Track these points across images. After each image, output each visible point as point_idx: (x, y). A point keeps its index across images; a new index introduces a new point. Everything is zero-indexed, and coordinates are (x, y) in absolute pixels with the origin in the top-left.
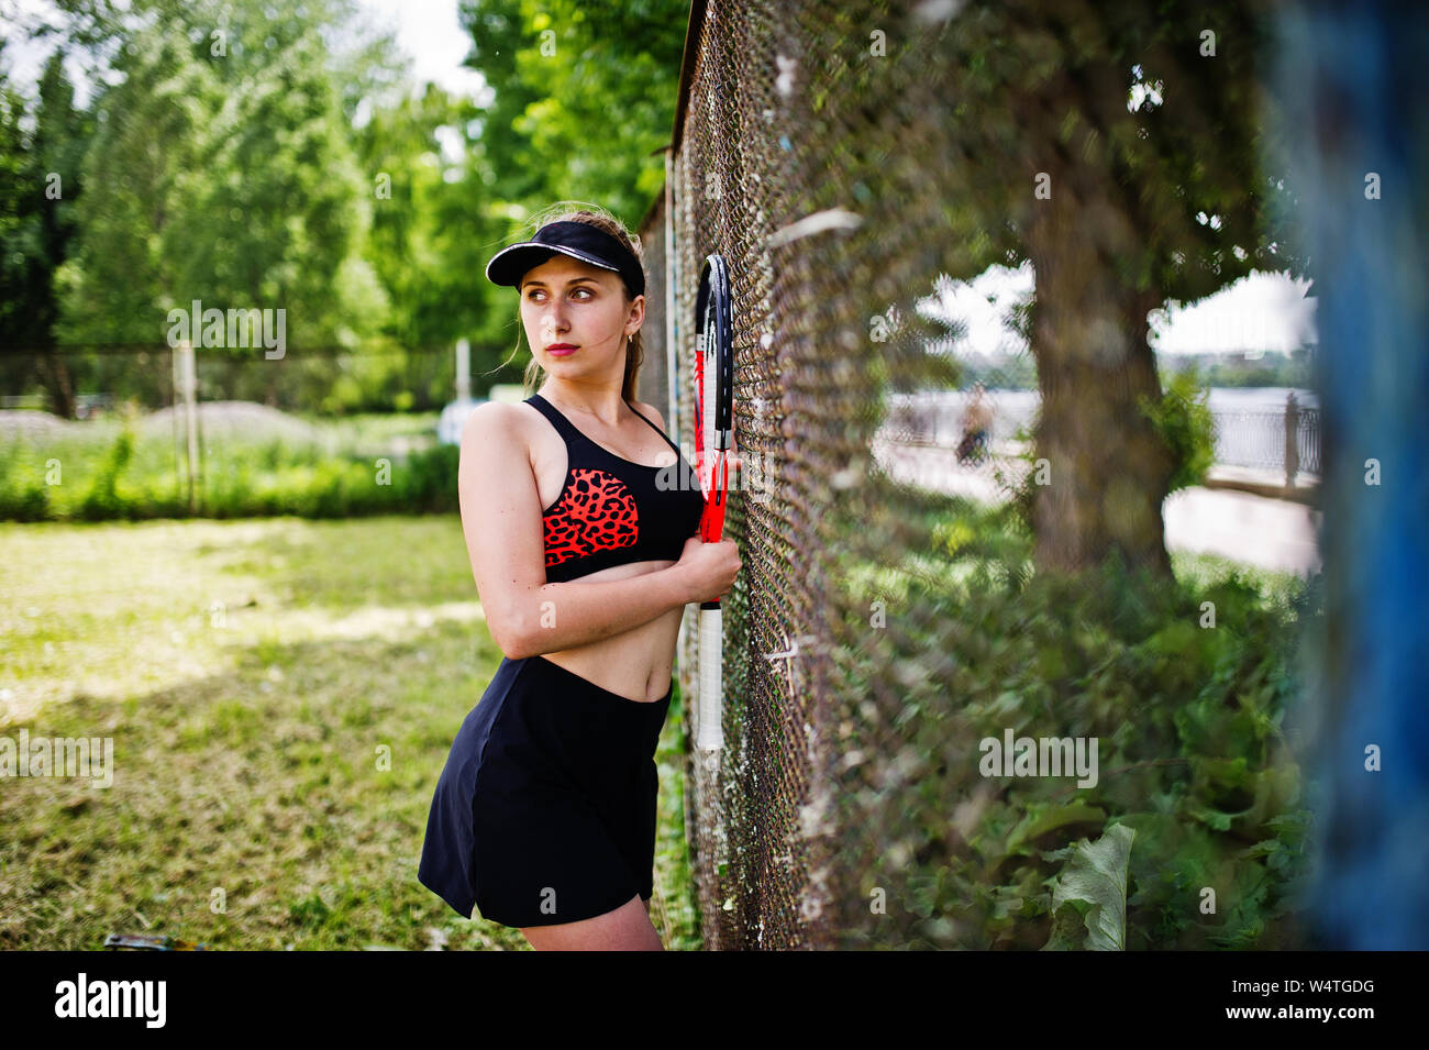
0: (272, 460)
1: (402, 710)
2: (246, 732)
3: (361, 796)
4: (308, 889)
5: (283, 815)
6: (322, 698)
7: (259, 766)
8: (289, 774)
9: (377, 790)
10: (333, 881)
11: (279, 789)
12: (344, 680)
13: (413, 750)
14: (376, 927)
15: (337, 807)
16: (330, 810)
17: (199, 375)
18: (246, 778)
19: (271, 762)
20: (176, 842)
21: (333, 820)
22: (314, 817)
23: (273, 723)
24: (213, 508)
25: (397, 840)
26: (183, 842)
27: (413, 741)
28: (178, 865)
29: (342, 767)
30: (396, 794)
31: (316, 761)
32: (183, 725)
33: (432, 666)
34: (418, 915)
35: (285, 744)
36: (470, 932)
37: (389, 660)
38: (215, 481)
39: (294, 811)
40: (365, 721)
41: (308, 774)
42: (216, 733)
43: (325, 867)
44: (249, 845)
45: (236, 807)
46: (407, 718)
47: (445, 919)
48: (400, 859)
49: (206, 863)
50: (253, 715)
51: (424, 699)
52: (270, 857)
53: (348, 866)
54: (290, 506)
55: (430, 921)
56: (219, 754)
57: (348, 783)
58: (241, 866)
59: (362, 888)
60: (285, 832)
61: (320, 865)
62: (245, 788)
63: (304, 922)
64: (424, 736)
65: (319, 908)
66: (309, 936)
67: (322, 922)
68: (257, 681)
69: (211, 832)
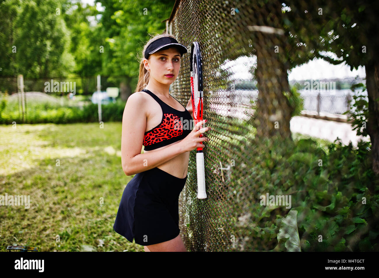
0: (46, 107)
1: (86, 177)
2: (43, 184)
3: (76, 201)
4: (63, 229)
5: (55, 207)
6: (64, 174)
7: (47, 194)
8: (56, 195)
9: (81, 200)
10: (70, 226)
11: (53, 200)
12: (70, 169)
13: (90, 188)
14: (83, 239)
15: (70, 205)
16: (68, 206)
17: (25, 84)
18: (43, 197)
19: (50, 192)
20: (24, 216)
21: (69, 209)
22: (64, 208)
23: (50, 181)
24: (29, 121)
25: (87, 214)
26: (26, 216)
27: (90, 186)
28: (25, 223)
29: (71, 193)
30: (86, 201)
31: (63, 192)
32: (24, 182)
33: (94, 165)
34: (95, 235)
35: (54, 187)
36: (110, 240)
37: (82, 163)
38: (30, 114)
39: (57, 206)
40: (76, 180)
41: (61, 196)
42: (34, 184)
43: (68, 222)
44: (45, 216)
45: (41, 205)
46: (88, 179)
47: (103, 236)
48: (89, 220)
49: (33, 222)
50: (44, 179)
51: (93, 174)
52: (52, 220)
53: (74, 222)
54: (51, 120)
55: (98, 237)
56: (35, 190)
57: (72, 198)
58: (43, 222)
59: (79, 228)
60: (55, 212)
61: (66, 222)
62: (43, 200)
63: (63, 238)
64: (93, 184)
65: (67, 235)
66: (64, 243)
67: (68, 238)
68: (45, 169)
69: (34, 213)
